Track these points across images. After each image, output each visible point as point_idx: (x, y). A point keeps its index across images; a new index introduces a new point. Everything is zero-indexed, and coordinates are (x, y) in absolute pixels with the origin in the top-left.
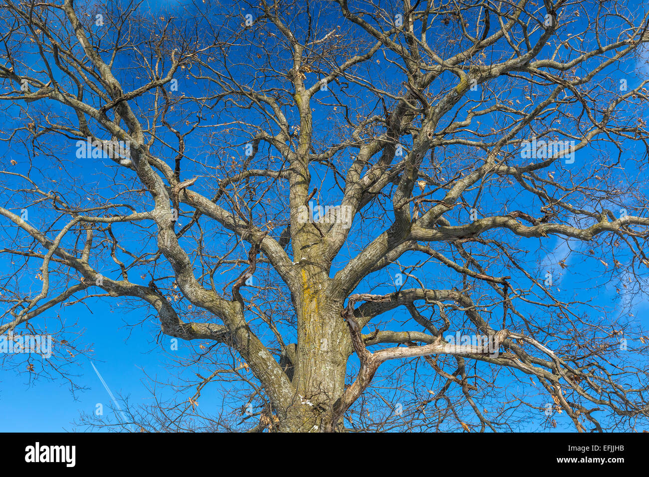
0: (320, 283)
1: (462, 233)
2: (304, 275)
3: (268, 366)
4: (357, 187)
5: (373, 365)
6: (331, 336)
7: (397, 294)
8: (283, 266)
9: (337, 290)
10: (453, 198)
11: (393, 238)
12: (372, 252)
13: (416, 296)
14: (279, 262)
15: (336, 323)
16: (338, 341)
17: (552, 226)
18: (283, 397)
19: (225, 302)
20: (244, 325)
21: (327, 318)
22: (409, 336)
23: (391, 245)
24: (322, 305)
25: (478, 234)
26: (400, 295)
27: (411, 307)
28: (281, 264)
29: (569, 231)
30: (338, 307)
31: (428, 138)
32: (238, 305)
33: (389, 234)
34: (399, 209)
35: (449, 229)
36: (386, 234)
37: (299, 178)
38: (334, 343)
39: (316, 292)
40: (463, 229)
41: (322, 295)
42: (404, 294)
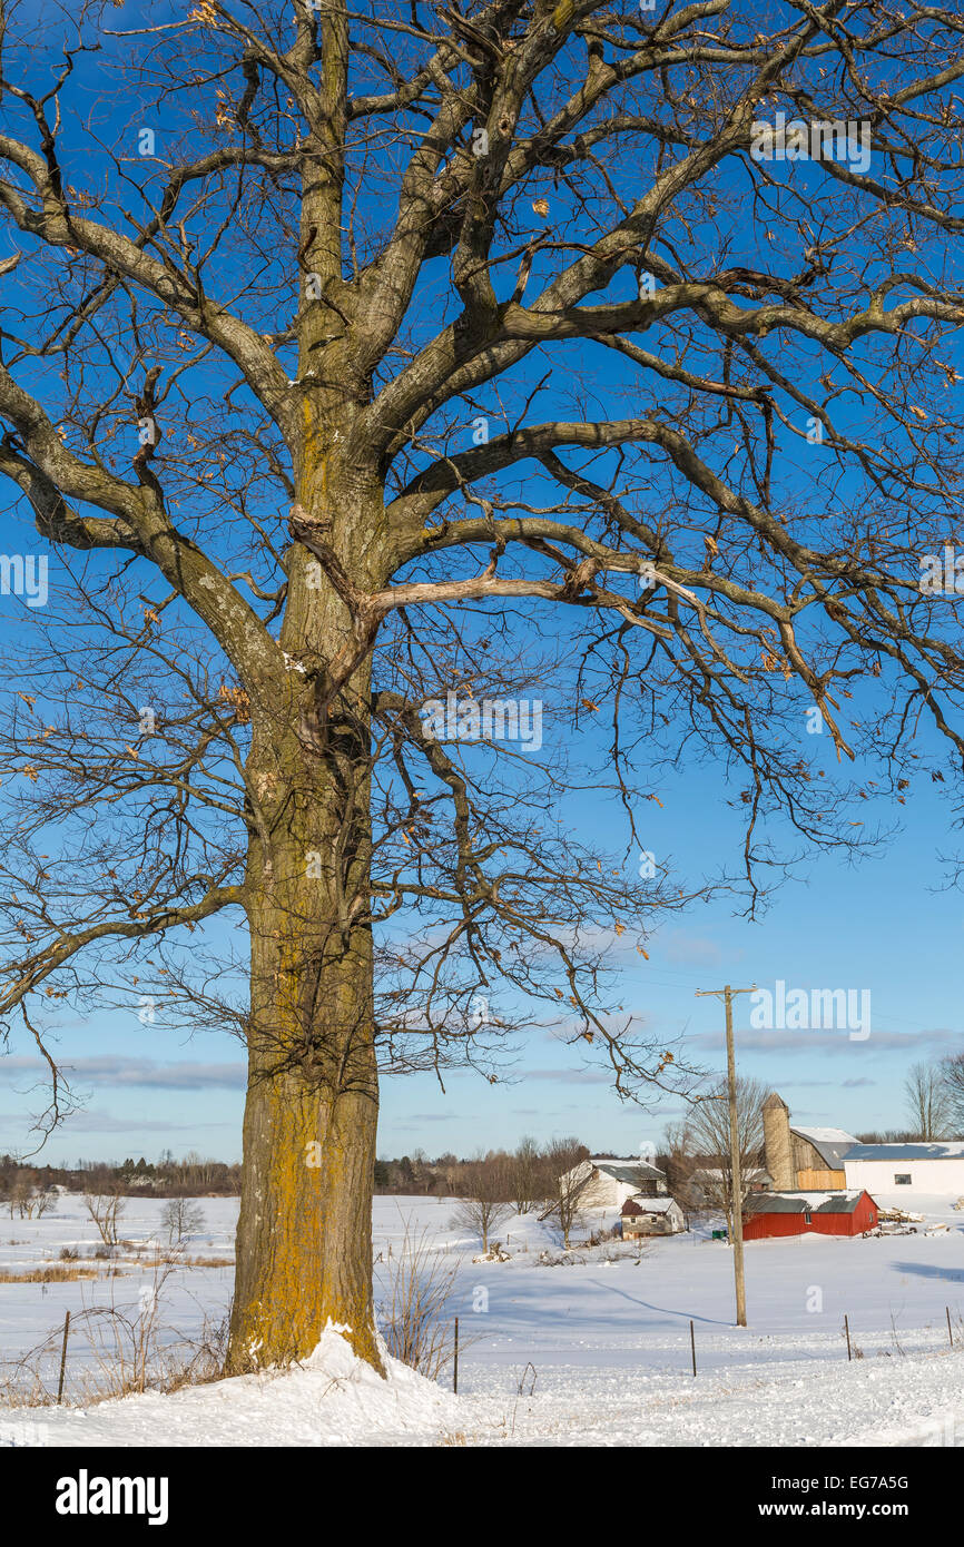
0: (338, 428)
1: (612, 322)
2: (308, 409)
3: (218, 605)
4: (419, 206)
5: (371, 616)
6: (350, 540)
7: (512, 436)
8: (269, 389)
9: (360, 447)
10: (648, 216)
11: (464, 339)
12: (425, 370)
13: (556, 440)
14: (261, 380)
15: (362, 511)
16: (364, 547)
17: (781, 314)
18: (248, 658)
19: (124, 488)
20: (166, 530)
21: (343, 503)
22: (521, 528)
23: (461, 353)
24: (334, 476)
25: (646, 323)
26: (520, 439)
27: (551, 461)
28: (264, 385)
29: (808, 328)
30: (366, 480)
31: (500, 135)
32: (150, 493)
33: (456, 331)
34: (462, 283)
35: (588, 313)
36: (452, 331)
37: (321, 175)
38: (356, 552)
39: (326, 449)
40: (616, 313)
41: (334, 456)
42: (528, 435)
